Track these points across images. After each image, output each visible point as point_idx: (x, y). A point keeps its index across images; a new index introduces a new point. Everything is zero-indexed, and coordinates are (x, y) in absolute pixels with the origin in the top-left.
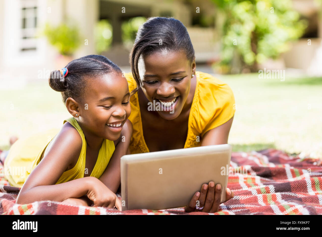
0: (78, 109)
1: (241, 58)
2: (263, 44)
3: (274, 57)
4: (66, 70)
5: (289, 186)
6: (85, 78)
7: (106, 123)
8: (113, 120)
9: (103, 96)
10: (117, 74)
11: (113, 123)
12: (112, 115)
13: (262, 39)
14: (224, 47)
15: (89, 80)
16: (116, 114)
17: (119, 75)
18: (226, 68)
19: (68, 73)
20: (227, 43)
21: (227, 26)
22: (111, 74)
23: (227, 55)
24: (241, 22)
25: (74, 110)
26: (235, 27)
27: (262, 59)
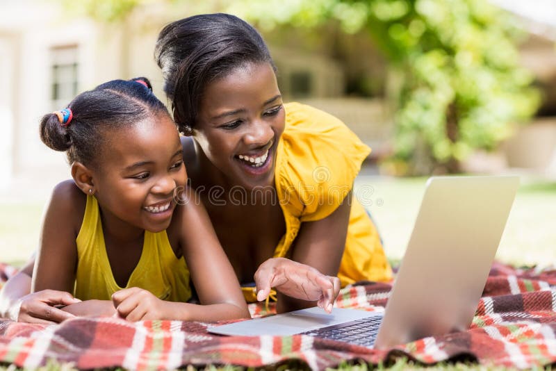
0: (92, 181)
1: (429, 149)
2: (468, 127)
3: (487, 147)
4: (69, 113)
5: (520, 299)
6: (101, 129)
7: (142, 206)
8: (152, 201)
9: (132, 161)
10: (158, 120)
11: (154, 205)
12: (150, 192)
13: (466, 116)
14: (400, 129)
15: (108, 133)
16: (157, 189)
17: (160, 122)
18: (404, 167)
19: (73, 119)
20: (405, 123)
21: (406, 94)
22: (146, 120)
23: (403, 143)
24: (429, 86)
25: (86, 182)
26: (420, 95)
27: (464, 152)
